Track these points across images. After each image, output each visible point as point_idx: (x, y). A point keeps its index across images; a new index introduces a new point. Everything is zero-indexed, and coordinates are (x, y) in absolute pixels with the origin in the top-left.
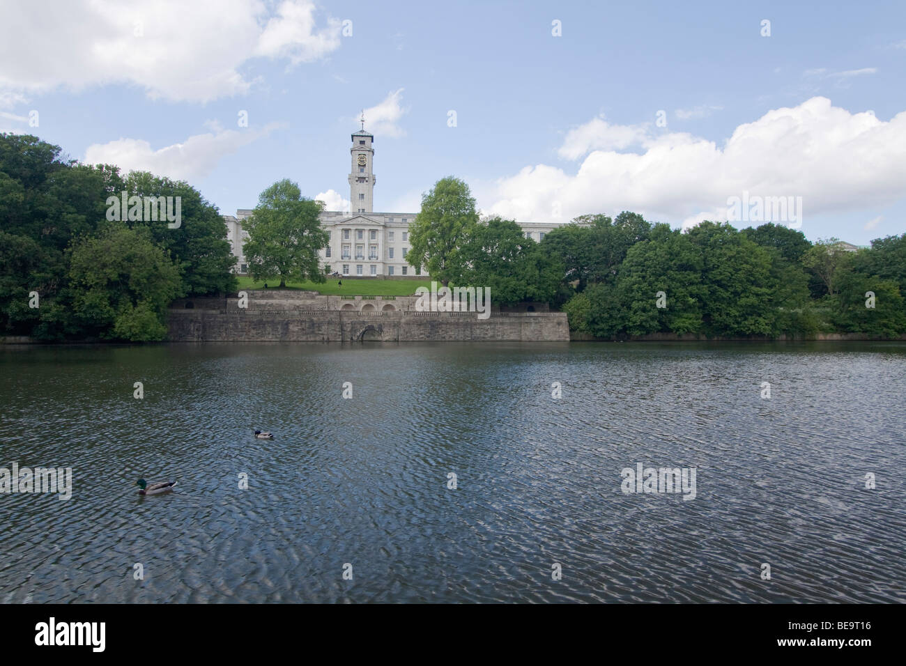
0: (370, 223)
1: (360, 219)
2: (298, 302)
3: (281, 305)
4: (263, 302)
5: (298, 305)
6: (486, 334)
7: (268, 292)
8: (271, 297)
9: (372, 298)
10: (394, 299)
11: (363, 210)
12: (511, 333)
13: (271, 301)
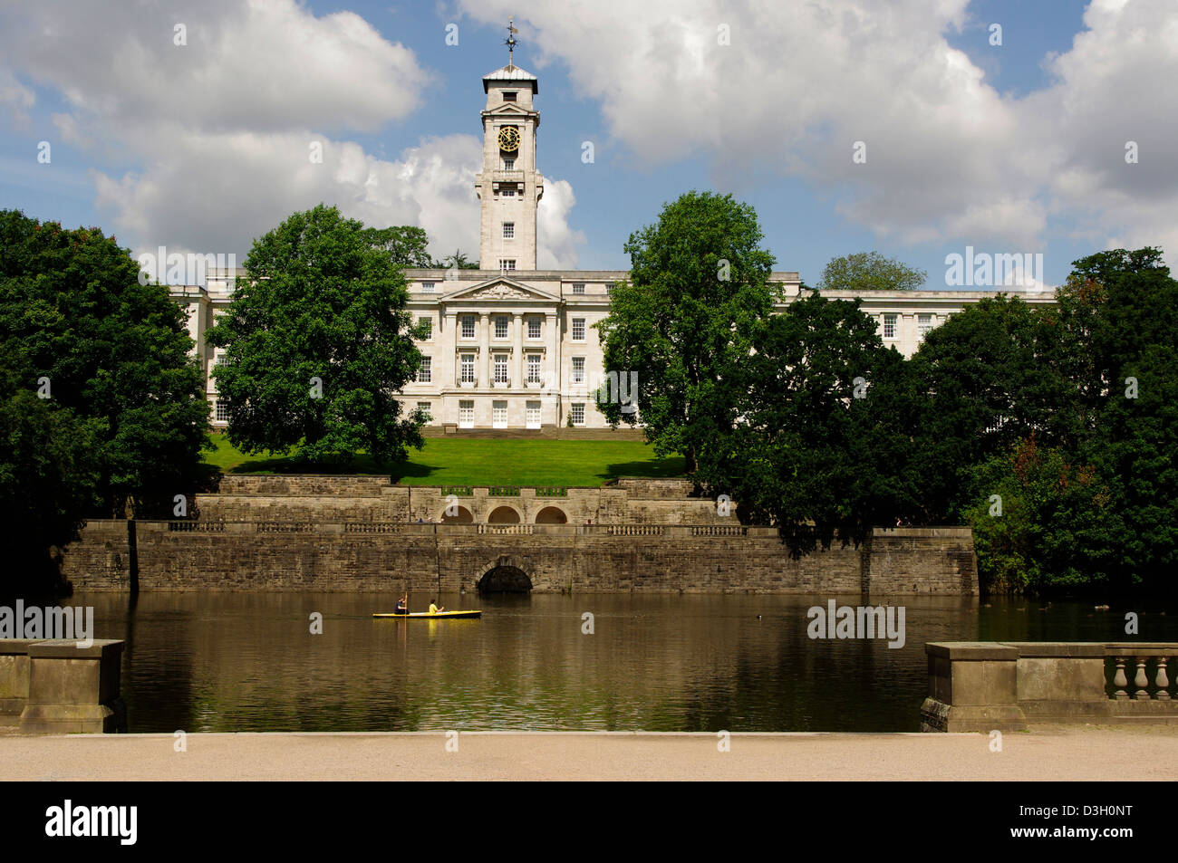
0: (525, 298)
1: (501, 289)
2: (343, 504)
3: (304, 509)
4: (265, 502)
5: (342, 508)
6: (778, 579)
7: (275, 479)
8: (283, 490)
9: (513, 492)
10: (563, 494)
11: (513, 262)
12: (837, 575)
13: (282, 501)
